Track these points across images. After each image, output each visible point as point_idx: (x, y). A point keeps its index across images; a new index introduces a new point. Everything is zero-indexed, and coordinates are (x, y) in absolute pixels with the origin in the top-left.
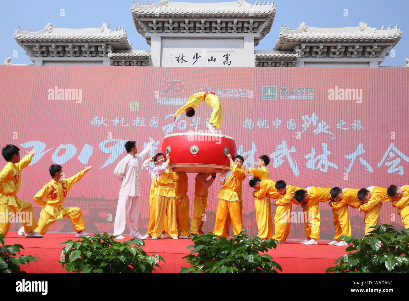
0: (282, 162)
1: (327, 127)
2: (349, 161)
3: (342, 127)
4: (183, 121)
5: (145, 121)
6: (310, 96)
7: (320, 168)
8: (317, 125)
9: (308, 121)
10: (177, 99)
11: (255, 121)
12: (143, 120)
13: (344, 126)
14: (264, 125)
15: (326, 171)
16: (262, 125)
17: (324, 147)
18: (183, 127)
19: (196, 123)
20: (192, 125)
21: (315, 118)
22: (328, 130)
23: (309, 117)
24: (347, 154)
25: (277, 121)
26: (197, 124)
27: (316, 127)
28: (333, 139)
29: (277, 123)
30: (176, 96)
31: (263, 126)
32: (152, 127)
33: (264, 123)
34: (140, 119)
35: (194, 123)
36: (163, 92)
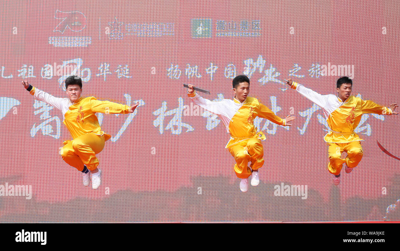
0: (217, 122)
1: (277, 74)
2: (304, 119)
3: (295, 73)
4: (86, 69)
5: (34, 71)
6: (255, 31)
7: (266, 130)
8: (263, 71)
9: (252, 66)
10: (77, 38)
11: (183, 68)
12: (32, 69)
13: (298, 73)
14: (195, 73)
15: (274, 133)
16: (192, 73)
17: (272, 101)
18: (85, 79)
19: (103, 71)
20: (98, 75)
21: (261, 63)
22: (278, 78)
23: (254, 62)
24: (301, 109)
25: (212, 66)
26: (105, 73)
27: (263, 74)
28: (283, 90)
29: (212, 70)
30: (74, 35)
31: (193, 75)
32: (44, 79)
33: (195, 70)
34: (27, 68)
35: (101, 72)
36: (58, 29)
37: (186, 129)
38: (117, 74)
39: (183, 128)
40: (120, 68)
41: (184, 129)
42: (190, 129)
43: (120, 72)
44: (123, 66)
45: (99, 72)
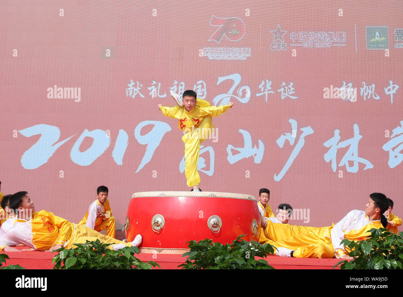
4: (244, 88)
10: (234, 49)
12: (183, 87)
14: (371, 94)
16: (368, 93)
18: (244, 99)
19: (264, 90)
20: (258, 95)
25: (392, 85)
26: (266, 93)
29: (392, 90)
31: (370, 96)
33: (372, 90)
34: (178, 85)
35: (262, 91)
36: (213, 38)
37: (365, 165)
38: (281, 93)
39: (360, 164)
40: (284, 87)
41: (361, 166)
42: (369, 165)
43: (285, 92)
44: (288, 84)
45: (260, 91)
